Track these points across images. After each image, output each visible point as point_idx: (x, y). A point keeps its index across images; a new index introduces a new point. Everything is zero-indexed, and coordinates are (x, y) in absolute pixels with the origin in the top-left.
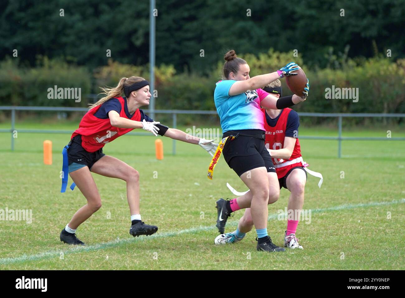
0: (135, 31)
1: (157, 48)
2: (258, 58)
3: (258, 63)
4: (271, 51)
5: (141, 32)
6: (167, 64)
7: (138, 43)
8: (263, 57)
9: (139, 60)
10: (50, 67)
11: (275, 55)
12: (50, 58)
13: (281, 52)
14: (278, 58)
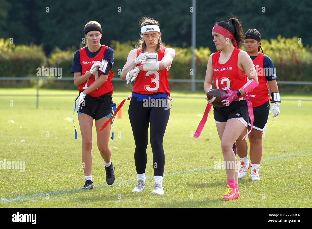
0: (181, 24)
1: (197, 36)
2: (270, 43)
3: (270, 46)
4: (279, 37)
5: (185, 24)
6: (205, 47)
7: (183, 32)
8: (274, 42)
9: (185, 44)
10: (121, 50)
11: (282, 40)
12: (121, 43)
13: (287, 38)
14: (285, 42)
